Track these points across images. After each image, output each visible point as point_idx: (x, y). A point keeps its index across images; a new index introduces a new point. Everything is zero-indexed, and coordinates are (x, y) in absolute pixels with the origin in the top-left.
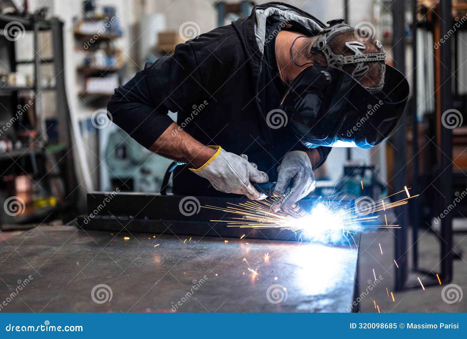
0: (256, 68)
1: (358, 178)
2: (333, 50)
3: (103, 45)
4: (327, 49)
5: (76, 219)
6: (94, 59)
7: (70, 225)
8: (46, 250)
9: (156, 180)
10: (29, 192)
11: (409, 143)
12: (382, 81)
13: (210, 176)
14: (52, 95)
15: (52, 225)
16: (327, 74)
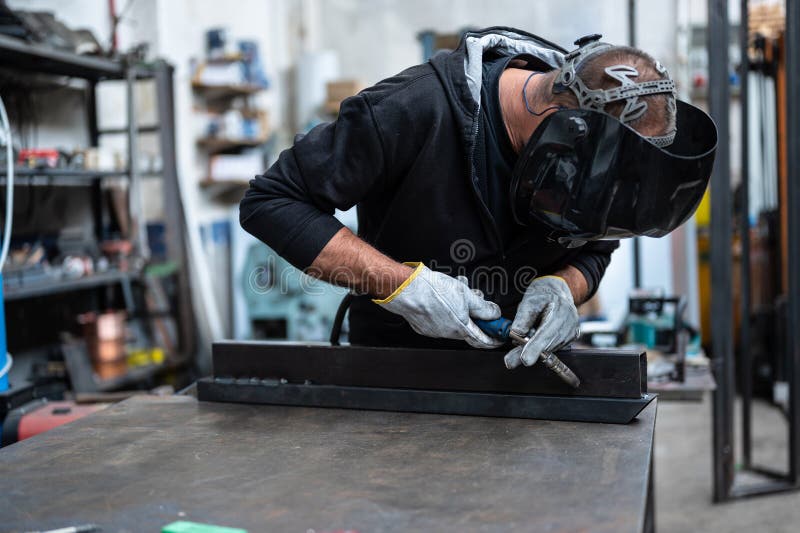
0: (467, 126)
1: (652, 317)
2: (585, 82)
3: (237, 103)
4: (577, 84)
5: (195, 384)
6: (224, 126)
7: (186, 394)
8: (147, 434)
9: (324, 321)
10: (121, 341)
11: (736, 259)
12: (673, 126)
13: (404, 310)
14: (156, 184)
15: (157, 395)
16: (579, 121)
